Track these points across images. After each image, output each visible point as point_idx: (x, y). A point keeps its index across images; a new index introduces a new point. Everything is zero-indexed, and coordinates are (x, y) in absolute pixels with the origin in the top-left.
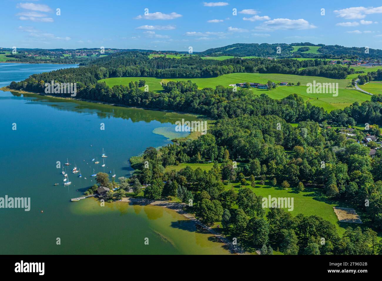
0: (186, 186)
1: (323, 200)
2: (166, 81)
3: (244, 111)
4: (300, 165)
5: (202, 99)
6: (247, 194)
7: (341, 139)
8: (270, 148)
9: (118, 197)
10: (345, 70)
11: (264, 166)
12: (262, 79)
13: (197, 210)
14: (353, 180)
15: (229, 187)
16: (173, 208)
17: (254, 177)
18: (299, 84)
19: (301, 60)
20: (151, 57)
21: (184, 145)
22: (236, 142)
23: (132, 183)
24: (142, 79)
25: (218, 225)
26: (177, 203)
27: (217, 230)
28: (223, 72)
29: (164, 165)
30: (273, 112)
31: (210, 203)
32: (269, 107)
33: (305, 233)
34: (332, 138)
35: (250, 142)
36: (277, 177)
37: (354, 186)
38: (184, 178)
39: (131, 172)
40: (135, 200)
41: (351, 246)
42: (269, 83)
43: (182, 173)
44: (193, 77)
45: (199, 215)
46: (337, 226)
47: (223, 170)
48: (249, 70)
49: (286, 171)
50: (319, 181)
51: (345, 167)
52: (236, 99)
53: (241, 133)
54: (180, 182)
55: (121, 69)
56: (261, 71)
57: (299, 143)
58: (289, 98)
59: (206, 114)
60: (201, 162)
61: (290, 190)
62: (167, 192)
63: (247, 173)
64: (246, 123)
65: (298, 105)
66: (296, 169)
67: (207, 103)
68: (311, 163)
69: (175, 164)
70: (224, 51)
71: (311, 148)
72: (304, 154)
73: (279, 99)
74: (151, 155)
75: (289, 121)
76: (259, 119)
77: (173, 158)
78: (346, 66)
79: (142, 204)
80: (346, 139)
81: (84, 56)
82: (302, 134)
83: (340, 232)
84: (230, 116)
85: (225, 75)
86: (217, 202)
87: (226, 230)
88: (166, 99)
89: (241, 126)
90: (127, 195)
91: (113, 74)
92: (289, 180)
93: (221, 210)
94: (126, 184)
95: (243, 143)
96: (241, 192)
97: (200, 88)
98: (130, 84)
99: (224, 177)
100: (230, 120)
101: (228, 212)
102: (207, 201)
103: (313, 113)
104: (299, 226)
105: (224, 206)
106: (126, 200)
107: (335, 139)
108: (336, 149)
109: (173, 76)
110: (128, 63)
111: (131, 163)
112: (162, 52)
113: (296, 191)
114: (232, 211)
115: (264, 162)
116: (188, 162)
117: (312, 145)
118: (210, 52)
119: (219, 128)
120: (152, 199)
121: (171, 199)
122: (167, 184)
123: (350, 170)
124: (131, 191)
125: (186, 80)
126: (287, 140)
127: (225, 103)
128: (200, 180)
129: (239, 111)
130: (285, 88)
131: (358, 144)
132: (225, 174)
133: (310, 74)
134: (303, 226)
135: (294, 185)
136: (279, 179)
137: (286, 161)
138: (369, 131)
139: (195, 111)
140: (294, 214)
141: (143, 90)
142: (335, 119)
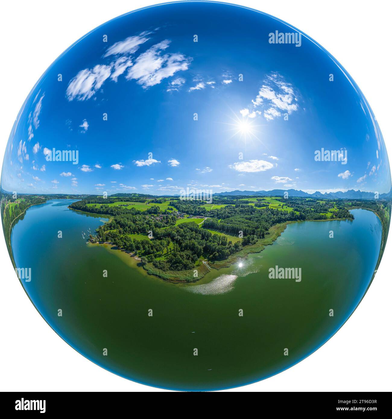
0: (111, 237)
1: (145, 235)
2: (101, 205)
3: (122, 213)
4: (138, 227)
5: (111, 210)
6: (127, 237)
7: (146, 218)
8: (130, 223)
9: (96, 242)
10: (145, 200)
11: (129, 228)
12: (125, 203)
13: (116, 243)
14: (151, 229)
15: (122, 236)
16: (110, 244)
17: (127, 232)
18: (134, 204)
19: (134, 198)
20: (98, 197)
21: (108, 224)
22: (121, 222)
23: (98, 237)
24: (96, 204)
25: (122, 247)
26: (110, 242)
27: (122, 248)
29: (104, 231)
30: (129, 213)
32: (128, 211)
33: (143, 244)
34: (144, 218)
35: (124, 222)
36: (133, 231)
38: (110, 234)
39: (97, 234)
40: (100, 243)
41: (154, 244)
42: (127, 204)
43: (109, 233)
44: (108, 203)
45: (117, 245)
47: (119, 231)
48: (122, 201)
49: (135, 229)
50: (143, 230)
51: (148, 226)
52: (119, 209)
53: (122, 220)
54: (109, 236)
55: (91, 201)
56: (125, 201)
57: (136, 221)
58: (132, 208)
59: (112, 215)
60: (113, 229)
61: (137, 234)
62: (107, 239)
63: (125, 231)
65: (135, 210)
67: (112, 211)
68: (140, 226)
69: (107, 231)
70: (115, 195)
71: (140, 222)
72: (138, 224)
73: (130, 209)
74: (100, 228)
75: (133, 215)
76: (126, 215)
77: (106, 229)
78: (145, 199)
79: (102, 243)
80: (147, 218)
81: (83, 197)
82: (137, 218)
83: (151, 242)
84: (118, 215)
85: (116, 203)
86: (120, 241)
87: (124, 248)
88: (102, 210)
89: (121, 217)
90: (98, 241)
91: (89, 203)
92: (136, 231)
94: (97, 238)
95: (123, 222)
96: (125, 237)
97: (110, 207)
98: (93, 206)
99: (120, 233)
100: (118, 216)
101: (123, 243)
102: (117, 241)
103: (138, 212)
104: (141, 243)
105: (122, 241)
106: (98, 242)
107: (145, 219)
108: (145, 221)
109: (103, 203)
110: (92, 199)
111: (96, 231)
112: (100, 196)
113: (138, 234)
114: (124, 242)
115: (129, 227)
116: (110, 230)
117: (140, 221)
118: (112, 196)
119: (116, 219)
120: (104, 242)
121: (108, 241)
122: (106, 237)
123: (150, 226)
124: (98, 240)
125: (106, 204)
126: (133, 220)
127: (116, 211)
128: (114, 235)
129: (120, 213)
130: (131, 206)
131: (150, 219)
132: (120, 232)
133: (137, 201)
134: (142, 243)
135: (137, 232)
136: (134, 231)
137: (134, 226)
138: (152, 216)
139: (109, 214)
140: (139, 240)
141: (96, 207)
142: (144, 213)
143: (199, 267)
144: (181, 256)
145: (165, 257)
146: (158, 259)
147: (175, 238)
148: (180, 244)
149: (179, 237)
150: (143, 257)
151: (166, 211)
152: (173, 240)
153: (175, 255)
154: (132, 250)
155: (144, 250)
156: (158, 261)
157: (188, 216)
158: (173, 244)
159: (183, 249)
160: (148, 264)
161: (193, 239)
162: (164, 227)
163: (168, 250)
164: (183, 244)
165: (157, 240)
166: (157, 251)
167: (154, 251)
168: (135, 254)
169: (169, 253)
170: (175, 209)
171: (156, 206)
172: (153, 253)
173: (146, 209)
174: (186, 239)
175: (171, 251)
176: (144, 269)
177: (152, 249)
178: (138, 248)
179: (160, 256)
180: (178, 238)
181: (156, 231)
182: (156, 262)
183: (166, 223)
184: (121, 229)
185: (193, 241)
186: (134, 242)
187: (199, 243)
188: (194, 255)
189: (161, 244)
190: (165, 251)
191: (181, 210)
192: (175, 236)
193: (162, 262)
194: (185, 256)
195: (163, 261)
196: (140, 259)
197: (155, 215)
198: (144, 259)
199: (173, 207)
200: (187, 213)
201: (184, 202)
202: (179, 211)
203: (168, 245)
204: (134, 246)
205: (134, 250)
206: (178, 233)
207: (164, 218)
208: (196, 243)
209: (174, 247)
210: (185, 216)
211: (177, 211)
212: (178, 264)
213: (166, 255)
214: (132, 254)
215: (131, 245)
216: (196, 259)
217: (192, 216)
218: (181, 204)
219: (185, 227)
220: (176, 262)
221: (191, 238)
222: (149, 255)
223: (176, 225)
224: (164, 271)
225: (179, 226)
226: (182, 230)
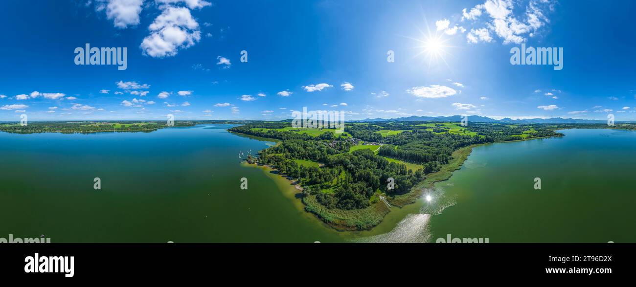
0: (274, 160)
1: (315, 161)
2: (269, 129)
3: (292, 138)
4: (308, 152)
5: (279, 134)
6: (293, 162)
8: (299, 148)
9: (254, 163)
11: (298, 154)
13: (279, 168)
15: (288, 160)
16: (270, 167)
17: (295, 157)
20: (265, 122)
21: (274, 148)
22: (289, 147)
23: (258, 159)
24: (262, 128)
25: (285, 172)
26: (272, 165)
27: (285, 174)
28: (285, 127)
29: (268, 154)
30: (300, 138)
31: (282, 165)
33: (311, 172)
34: (316, 144)
35: (293, 147)
37: (323, 156)
38: (274, 158)
40: (259, 164)
41: (323, 173)
43: (274, 156)
44: (277, 128)
46: (319, 169)
47: (286, 155)
49: (304, 154)
50: (313, 156)
51: (320, 152)
52: (289, 134)
53: (291, 144)
55: (256, 126)
57: (307, 146)
59: (281, 139)
60: (279, 153)
62: (269, 162)
63: (293, 156)
64: (292, 141)
66: (307, 154)
67: (281, 136)
68: (311, 152)
69: (271, 154)
72: (309, 149)
74: (264, 151)
75: (304, 140)
76: (296, 140)
77: (271, 152)
79: (261, 165)
80: (319, 144)
82: (308, 144)
83: (320, 170)
84: (288, 139)
86: (284, 165)
87: (287, 174)
88: (269, 135)
90: (257, 162)
91: (254, 127)
92: (305, 157)
93: (285, 167)
95: (291, 147)
96: (291, 162)
97: (279, 131)
98: (259, 130)
100: (288, 141)
101: (287, 168)
103: (310, 137)
105: (287, 166)
106: (256, 164)
107: (317, 144)
108: (317, 147)
109: (271, 128)
110: (259, 124)
111: (258, 153)
112: (268, 121)
113: (307, 160)
114: (289, 168)
115: (298, 152)
116: (275, 153)
117: (311, 146)
118: (281, 121)
119: (284, 143)
120: (264, 164)
121: (270, 164)
122: (269, 160)
123: (321, 152)
125: (275, 129)
126: (304, 146)
127: (286, 136)
128: (279, 158)
129: (290, 138)
130: (303, 131)
131: (322, 145)
132: (287, 157)
134: (310, 170)
135: (307, 158)
136: (302, 157)
137: (304, 152)
138: (325, 142)
139: (277, 138)
140: (307, 167)
141: (262, 132)
142: (316, 139)
143: (375, 205)
144: (353, 188)
145: (333, 189)
146: (324, 191)
147: (348, 166)
148: (353, 174)
149: (353, 165)
150: (306, 187)
151: (340, 137)
152: (346, 168)
153: (346, 187)
154: (295, 177)
155: (310, 179)
156: (323, 194)
157: (363, 142)
158: (346, 173)
159: (356, 179)
160: (310, 196)
161: (368, 168)
162: (337, 153)
163: (338, 180)
164: (357, 174)
165: (328, 168)
166: (326, 180)
167: (321, 181)
168: (298, 182)
169: (340, 184)
170: (349, 135)
171: (330, 132)
172: (320, 183)
173: (319, 135)
174: (360, 168)
175: (341, 182)
176: (303, 202)
177: (320, 178)
178: (303, 175)
179: (328, 187)
180: (351, 167)
181: (328, 158)
182: (321, 195)
183: (340, 150)
184: (289, 154)
185: (368, 170)
186: (301, 168)
187: (375, 172)
188: (369, 188)
189: (332, 172)
190: (335, 182)
191: (356, 136)
192: (348, 165)
193: (328, 196)
194: (358, 189)
195: (330, 195)
196: (302, 189)
197: (328, 141)
198: (307, 189)
199: (347, 133)
200: (362, 139)
201: (359, 128)
202: (354, 137)
203: (339, 174)
204: (299, 172)
205: (297, 178)
206: (352, 161)
207: (337, 144)
208: (371, 173)
209: (346, 178)
210: (360, 142)
211: (351, 137)
212: (348, 200)
213: (336, 186)
214: (294, 181)
215: (296, 172)
216: (371, 193)
217: (367, 142)
218: (356, 130)
219: (360, 154)
220: (345, 198)
221: (366, 166)
222: (314, 186)
223: (350, 152)
224: (328, 208)
225: (353, 153)
226: (356, 157)
